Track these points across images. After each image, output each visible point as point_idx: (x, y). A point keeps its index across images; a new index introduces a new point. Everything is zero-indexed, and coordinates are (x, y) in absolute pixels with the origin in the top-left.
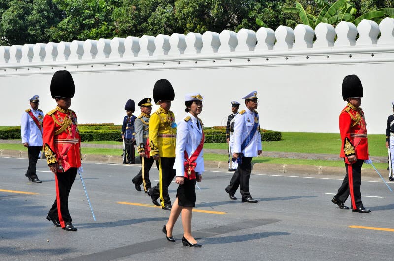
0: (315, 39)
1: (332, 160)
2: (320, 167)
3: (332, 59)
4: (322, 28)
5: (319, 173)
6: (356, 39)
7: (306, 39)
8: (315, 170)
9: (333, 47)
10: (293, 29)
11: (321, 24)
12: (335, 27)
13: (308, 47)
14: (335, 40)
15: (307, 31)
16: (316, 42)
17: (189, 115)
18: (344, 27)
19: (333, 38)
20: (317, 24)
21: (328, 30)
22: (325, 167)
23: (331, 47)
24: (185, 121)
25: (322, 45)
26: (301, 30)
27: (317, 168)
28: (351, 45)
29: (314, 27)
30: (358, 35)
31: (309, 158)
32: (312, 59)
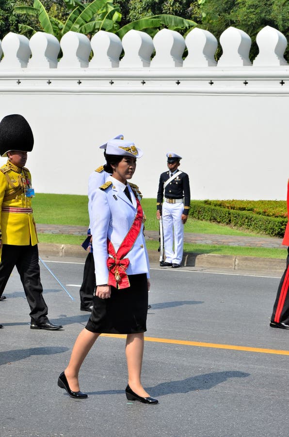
0: (60, 55)
1: (80, 235)
2: (63, 246)
3: (86, 85)
4: (72, 40)
5: (61, 255)
6: (121, 58)
7: (47, 54)
8: (55, 249)
9: (86, 69)
10: (29, 39)
11: (70, 33)
12: (90, 39)
13: (51, 67)
14: (90, 58)
15: (50, 43)
16: (62, 60)
17: (110, 179)
18: (102, 40)
19: (87, 56)
20: (65, 33)
21: (80, 42)
22: (70, 246)
23: (83, 69)
24: (102, 189)
25: (70, 64)
26: (40, 40)
27: (57, 247)
28: (113, 66)
29: (59, 37)
30: (123, 53)
31: (47, 232)
32: (56, 85)
